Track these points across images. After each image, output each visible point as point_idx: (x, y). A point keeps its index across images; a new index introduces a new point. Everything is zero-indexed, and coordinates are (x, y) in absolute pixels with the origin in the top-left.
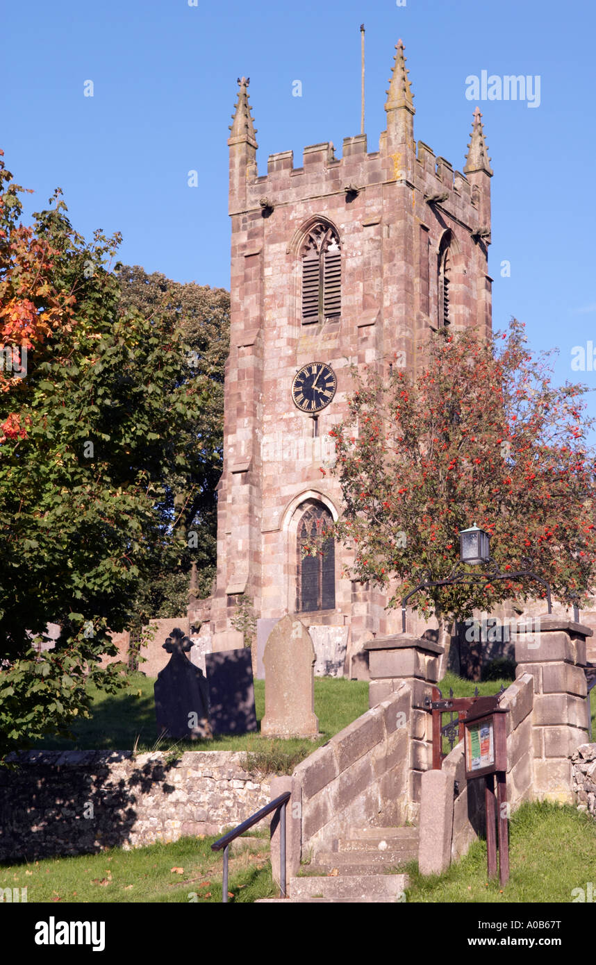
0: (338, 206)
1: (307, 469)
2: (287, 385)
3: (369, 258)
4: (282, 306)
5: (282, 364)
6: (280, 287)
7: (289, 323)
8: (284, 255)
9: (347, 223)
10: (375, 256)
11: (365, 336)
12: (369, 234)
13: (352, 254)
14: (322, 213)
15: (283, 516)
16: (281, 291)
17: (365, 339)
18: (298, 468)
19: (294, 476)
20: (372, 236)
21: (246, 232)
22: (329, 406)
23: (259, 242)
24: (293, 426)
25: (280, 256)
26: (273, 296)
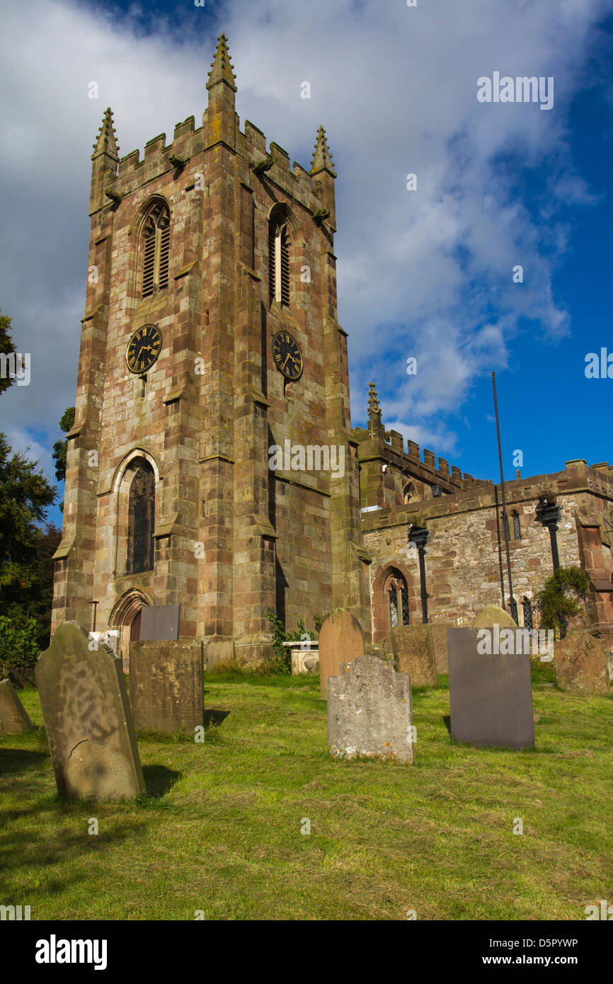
0: (169, 183)
1: (135, 428)
2: (123, 351)
3: (189, 217)
4: (122, 281)
5: (122, 332)
6: (123, 265)
7: (128, 296)
8: (127, 236)
9: (175, 195)
10: (195, 214)
11: (180, 287)
12: (191, 196)
13: (178, 220)
14: (157, 192)
15: (114, 477)
16: (122, 268)
17: (181, 289)
18: (129, 430)
19: (125, 437)
20: (193, 197)
21: (100, 227)
22: (155, 364)
23: (108, 231)
24: (126, 389)
25: (123, 238)
26: (118, 274)
